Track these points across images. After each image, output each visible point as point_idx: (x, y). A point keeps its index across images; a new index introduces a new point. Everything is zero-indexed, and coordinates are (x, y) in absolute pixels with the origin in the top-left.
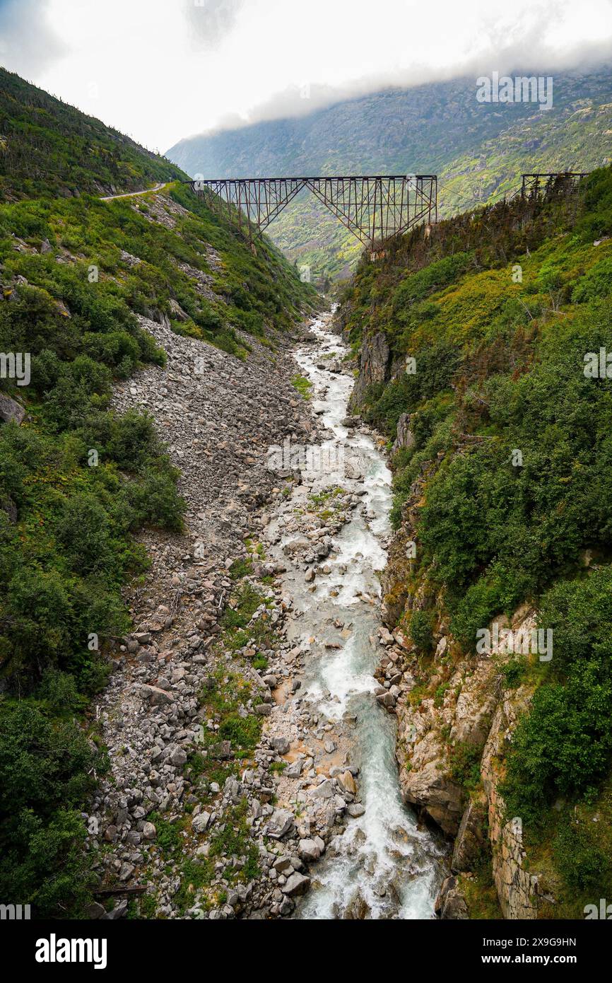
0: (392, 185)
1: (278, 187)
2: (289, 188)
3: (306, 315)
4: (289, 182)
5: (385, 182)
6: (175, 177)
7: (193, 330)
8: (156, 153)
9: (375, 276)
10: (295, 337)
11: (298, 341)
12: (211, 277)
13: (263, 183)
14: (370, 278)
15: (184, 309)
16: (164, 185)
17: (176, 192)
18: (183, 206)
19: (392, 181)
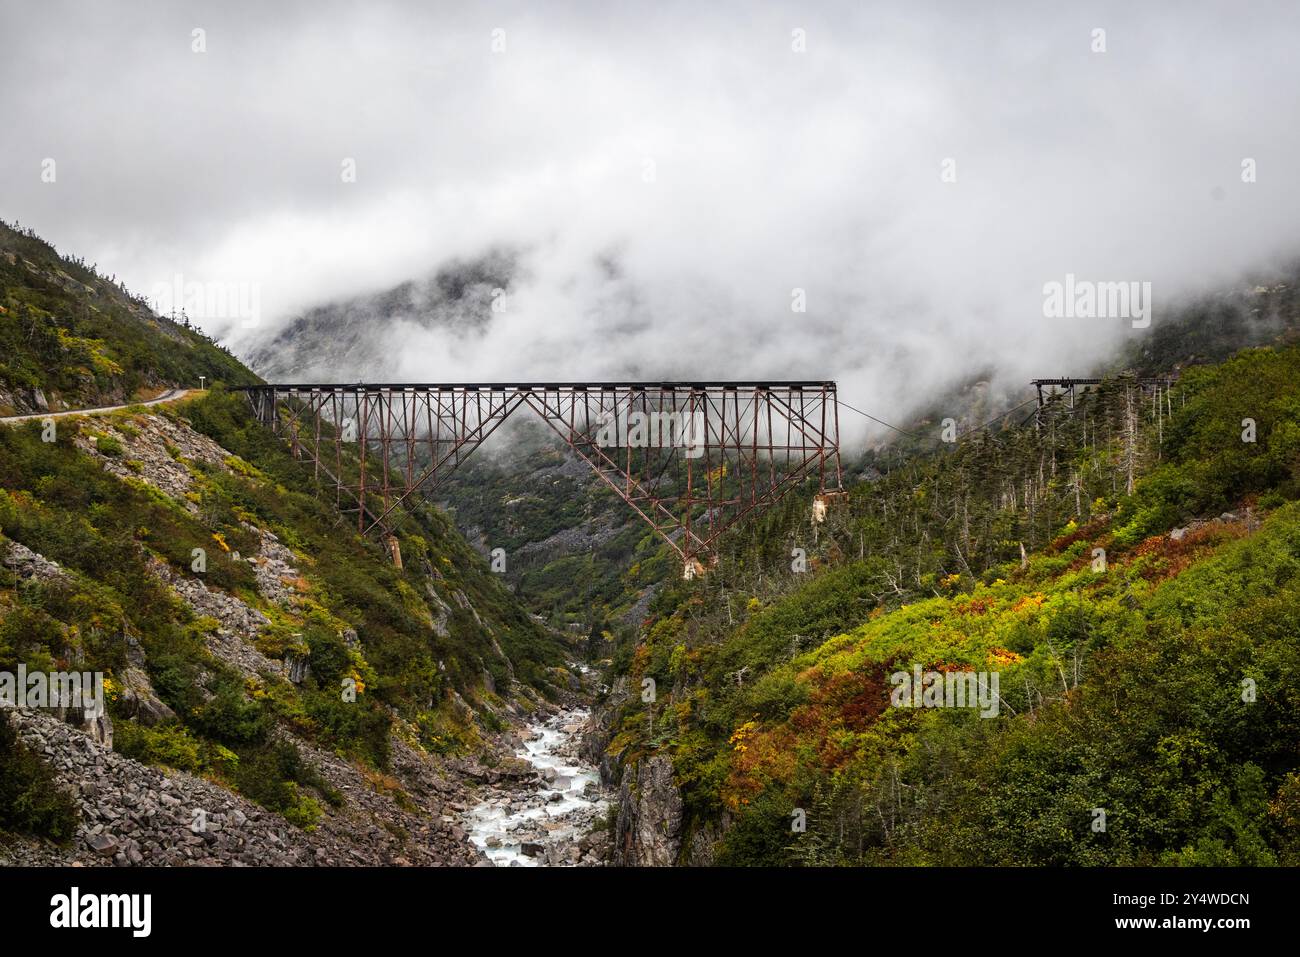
0: (730, 403)
1: (459, 403)
2: (485, 404)
3: (521, 713)
4: (485, 394)
5: (715, 396)
6: (217, 375)
7: (177, 747)
8: (179, 321)
9: (686, 616)
10: (477, 770)
11: (484, 780)
12: (259, 615)
13: (423, 395)
14: (675, 620)
15: (162, 691)
16: (180, 394)
17: (206, 410)
18: (218, 441)
19: (730, 395)
